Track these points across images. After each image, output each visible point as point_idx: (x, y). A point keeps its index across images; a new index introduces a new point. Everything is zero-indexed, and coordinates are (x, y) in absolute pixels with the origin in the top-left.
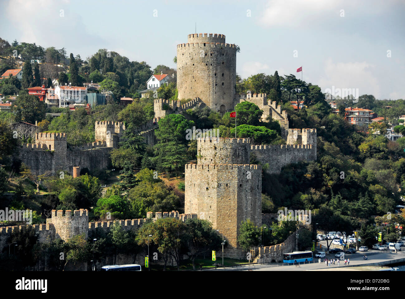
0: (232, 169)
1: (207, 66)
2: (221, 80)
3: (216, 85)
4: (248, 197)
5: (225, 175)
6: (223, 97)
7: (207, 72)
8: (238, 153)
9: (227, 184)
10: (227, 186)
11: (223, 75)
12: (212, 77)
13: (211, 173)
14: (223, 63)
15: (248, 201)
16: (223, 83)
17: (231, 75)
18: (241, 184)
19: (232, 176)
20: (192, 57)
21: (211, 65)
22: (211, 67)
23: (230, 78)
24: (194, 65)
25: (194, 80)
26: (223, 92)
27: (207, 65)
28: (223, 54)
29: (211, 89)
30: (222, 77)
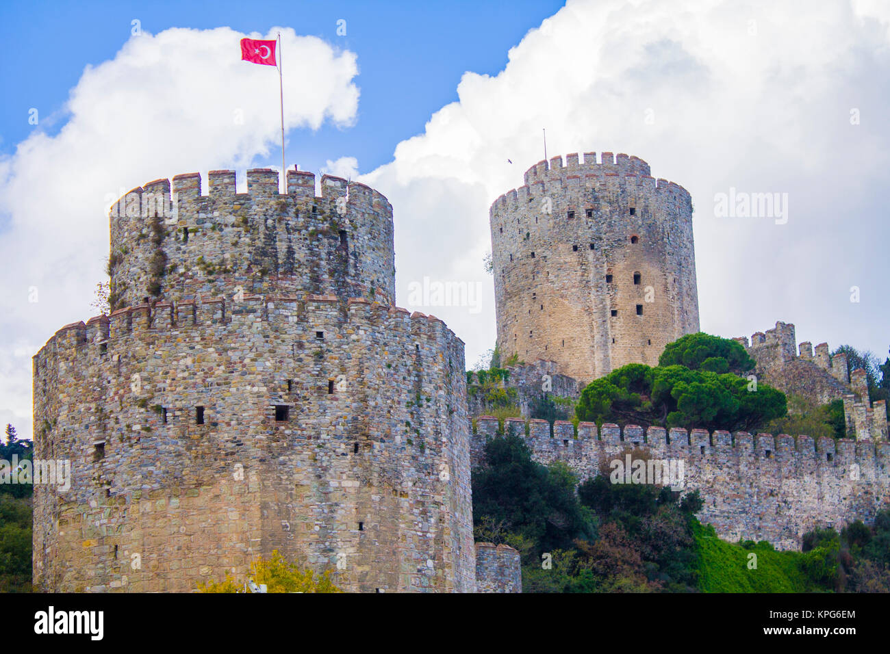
0: (224, 321)
1: (576, 253)
2: (632, 297)
3: (614, 313)
4: (334, 484)
5: (189, 361)
6: (643, 353)
7: (579, 273)
8: (282, 247)
9: (200, 410)
10: (200, 420)
11: (637, 279)
12: (597, 286)
13: (116, 358)
14: (634, 240)
15: (333, 507)
16: (639, 309)
17: (670, 279)
18: (282, 402)
19: (229, 363)
20: (526, 231)
21: (592, 247)
22: (591, 255)
23: (666, 290)
24: (533, 254)
25: (537, 307)
26: (644, 336)
27: (575, 248)
28: (632, 211)
29: (595, 331)
30: (634, 287)
